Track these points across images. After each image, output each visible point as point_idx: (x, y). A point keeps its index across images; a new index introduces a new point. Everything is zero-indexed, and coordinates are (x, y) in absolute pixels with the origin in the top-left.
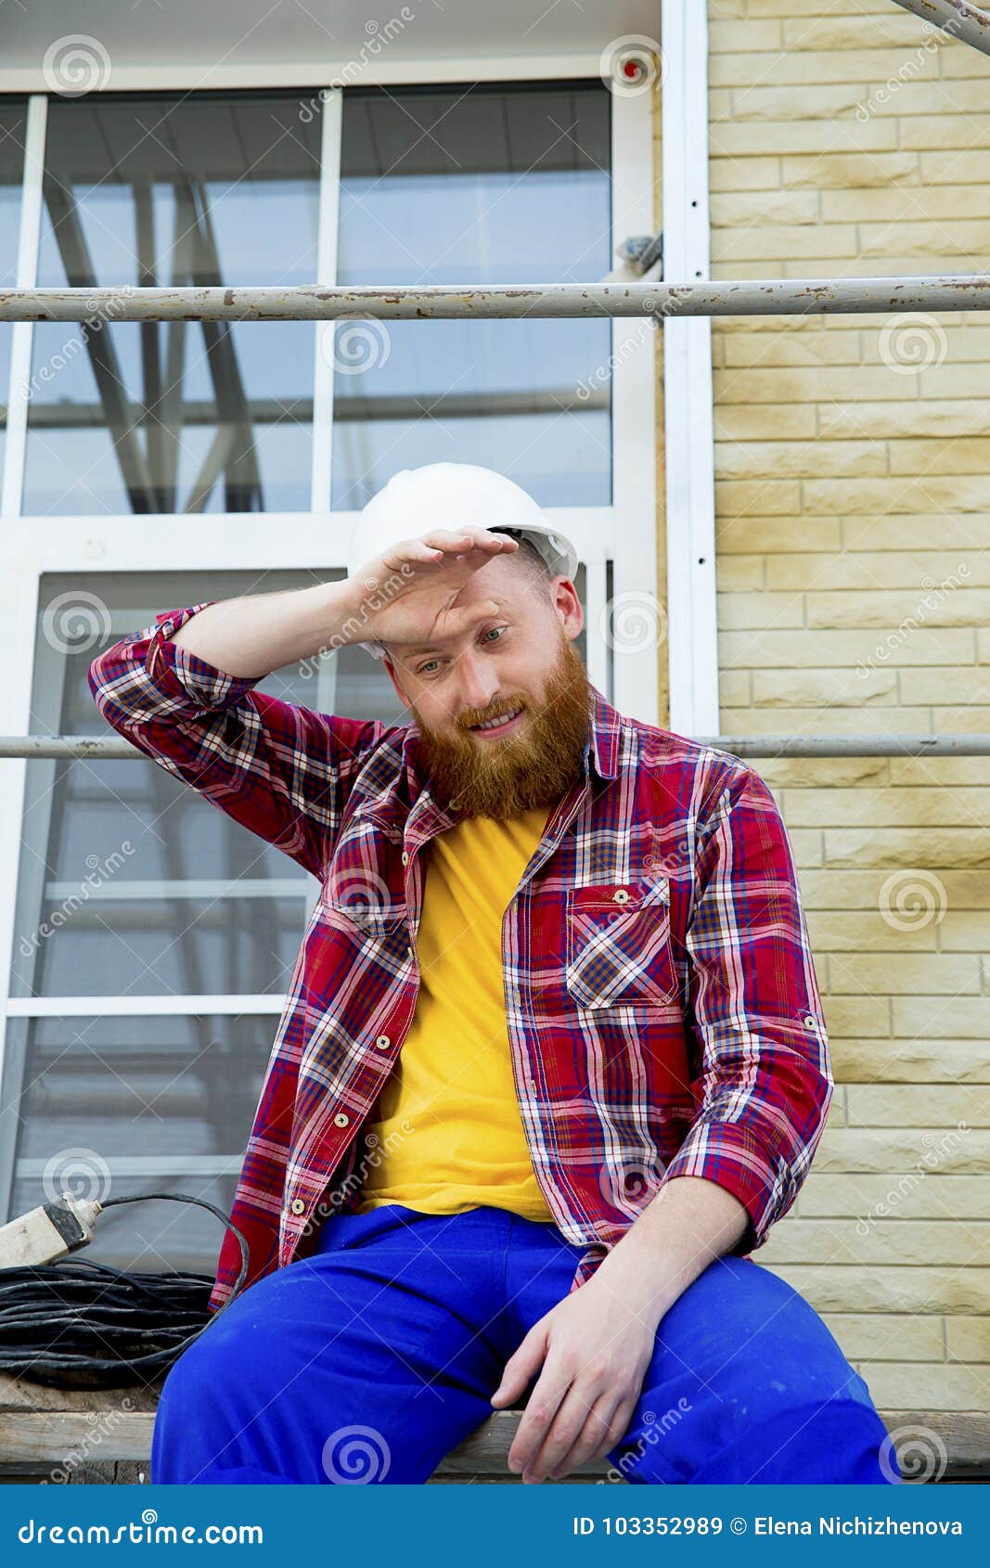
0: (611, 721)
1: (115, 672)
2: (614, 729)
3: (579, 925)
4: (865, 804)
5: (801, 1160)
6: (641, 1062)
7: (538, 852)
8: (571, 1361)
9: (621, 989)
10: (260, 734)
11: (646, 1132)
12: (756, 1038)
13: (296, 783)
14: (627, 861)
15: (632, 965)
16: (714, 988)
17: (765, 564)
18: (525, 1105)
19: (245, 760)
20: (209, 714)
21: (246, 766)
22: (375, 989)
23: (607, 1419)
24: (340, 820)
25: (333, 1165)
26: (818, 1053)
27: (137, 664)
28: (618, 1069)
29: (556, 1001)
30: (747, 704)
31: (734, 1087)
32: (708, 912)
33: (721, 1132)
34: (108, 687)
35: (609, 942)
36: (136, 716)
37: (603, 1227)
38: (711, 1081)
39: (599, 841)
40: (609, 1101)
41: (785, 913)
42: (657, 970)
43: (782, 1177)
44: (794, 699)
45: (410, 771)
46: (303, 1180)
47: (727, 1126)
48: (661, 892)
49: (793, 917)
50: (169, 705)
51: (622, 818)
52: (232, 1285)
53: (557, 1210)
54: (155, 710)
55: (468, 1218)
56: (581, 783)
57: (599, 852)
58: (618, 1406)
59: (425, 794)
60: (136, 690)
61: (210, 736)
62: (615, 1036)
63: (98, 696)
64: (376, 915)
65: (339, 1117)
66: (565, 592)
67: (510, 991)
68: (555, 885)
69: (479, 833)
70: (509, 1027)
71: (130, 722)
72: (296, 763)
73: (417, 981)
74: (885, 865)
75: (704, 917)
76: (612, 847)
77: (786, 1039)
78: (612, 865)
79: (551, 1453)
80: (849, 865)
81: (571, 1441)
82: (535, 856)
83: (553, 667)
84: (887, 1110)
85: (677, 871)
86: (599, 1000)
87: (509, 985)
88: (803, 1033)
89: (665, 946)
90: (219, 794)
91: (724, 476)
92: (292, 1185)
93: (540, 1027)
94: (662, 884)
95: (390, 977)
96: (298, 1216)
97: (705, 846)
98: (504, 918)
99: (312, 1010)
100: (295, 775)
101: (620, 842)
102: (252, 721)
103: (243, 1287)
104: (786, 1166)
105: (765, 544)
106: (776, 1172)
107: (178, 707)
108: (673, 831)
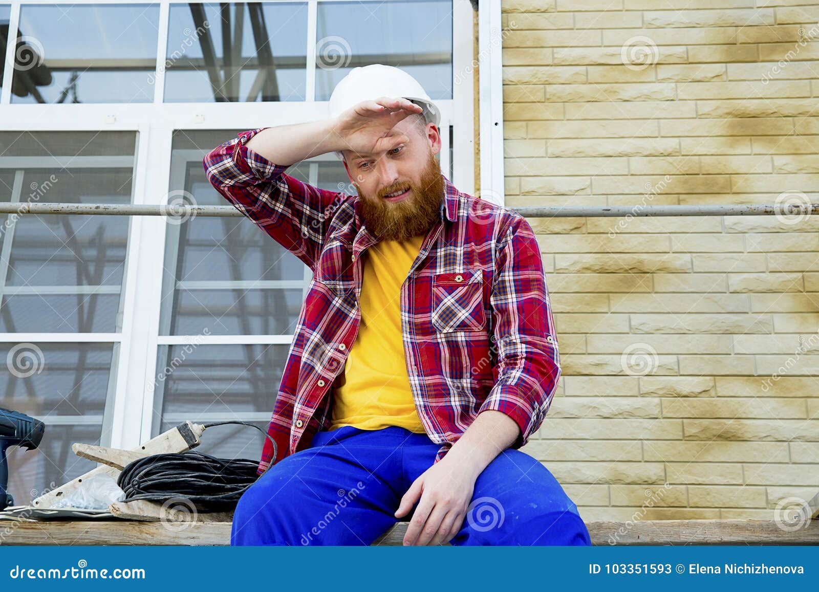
0: (454, 194)
1: (217, 161)
2: (456, 198)
3: (438, 292)
4: (574, 242)
5: (545, 404)
6: (468, 358)
7: (418, 257)
8: (435, 495)
9: (458, 323)
10: (288, 195)
11: (470, 392)
12: (524, 346)
13: (304, 221)
14: (462, 262)
15: (464, 311)
16: (504, 323)
17: (527, 126)
18: (412, 378)
19: (280, 207)
20: (263, 183)
21: (280, 210)
22: (339, 321)
23: (451, 524)
24: (324, 240)
25: (317, 404)
26: (554, 354)
27: (228, 156)
28: (456, 362)
29: (426, 329)
30: (518, 193)
31: (513, 369)
32: (501, 286)
33: (507, 389)
34: (213, 167)
35: (453, 300)
36: (227, 182)
37: (449, 435)
38: (502, 366)
39: (448, 252)
40: (452, 377)
41: (539, 286)
42: (476, 314)
43: (536, 411)
44: (541, 191)
45: (357, 217)
46: (302, 411)
47: (510, 387)
48: (478, 276)
49: (542, 288)
50: (243, 177)
51: (459, 241)
52: (269, 462)
53: (427, 427)
54: (236, 180)
55: (384, 432)
56: (440, 223)
57: (448, 258)
58: (457, 516)
59: (363, 227)
60: (227, 170)
61: (263, 194)
62: (455, 345)
63: (208, 172)
64: (340, 286)
65: (320, 381)
66: (433, 131)
67: (404, 324)
68: (426, 273)
69: (390, 247)
70: (404, 341)
71: (223, 185)
72: (304, 210)
73: (359, 318)
74: (584, 271)
75: (499, 288)
76: (455, 255)
77: (538, 347)
78: (454, 263)
79: (424, 538)
80: (567, 271)
81: (434, 533)
82: (417, 259)
83: (424, 168)
84: (584, 388)
85: (486, 266)
86: (447, 328)
87: (404, 321)
88: (547, 344)
89: (480, 302)
90: (265, 224)
91: (507, 83)
92: (297, 413)
93: (419, 341)
94: (479, 272)
95: (346, 316)
96: (300, 428)
97: (500, 253)
98: (401, 289)
99: (308, 330)
100: (304, 216)
101: (458, 253)
102: (284, 188)
103: (274, 464)
104: (538, 406)
105: (528, 116)
106: (534, 409)
107: (247, 178)
108: (484, 247)
